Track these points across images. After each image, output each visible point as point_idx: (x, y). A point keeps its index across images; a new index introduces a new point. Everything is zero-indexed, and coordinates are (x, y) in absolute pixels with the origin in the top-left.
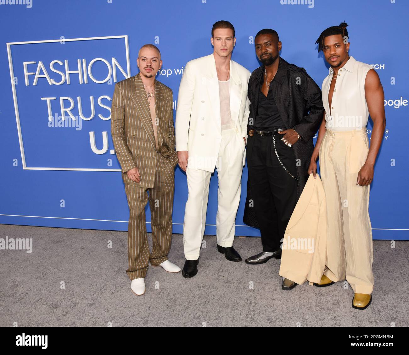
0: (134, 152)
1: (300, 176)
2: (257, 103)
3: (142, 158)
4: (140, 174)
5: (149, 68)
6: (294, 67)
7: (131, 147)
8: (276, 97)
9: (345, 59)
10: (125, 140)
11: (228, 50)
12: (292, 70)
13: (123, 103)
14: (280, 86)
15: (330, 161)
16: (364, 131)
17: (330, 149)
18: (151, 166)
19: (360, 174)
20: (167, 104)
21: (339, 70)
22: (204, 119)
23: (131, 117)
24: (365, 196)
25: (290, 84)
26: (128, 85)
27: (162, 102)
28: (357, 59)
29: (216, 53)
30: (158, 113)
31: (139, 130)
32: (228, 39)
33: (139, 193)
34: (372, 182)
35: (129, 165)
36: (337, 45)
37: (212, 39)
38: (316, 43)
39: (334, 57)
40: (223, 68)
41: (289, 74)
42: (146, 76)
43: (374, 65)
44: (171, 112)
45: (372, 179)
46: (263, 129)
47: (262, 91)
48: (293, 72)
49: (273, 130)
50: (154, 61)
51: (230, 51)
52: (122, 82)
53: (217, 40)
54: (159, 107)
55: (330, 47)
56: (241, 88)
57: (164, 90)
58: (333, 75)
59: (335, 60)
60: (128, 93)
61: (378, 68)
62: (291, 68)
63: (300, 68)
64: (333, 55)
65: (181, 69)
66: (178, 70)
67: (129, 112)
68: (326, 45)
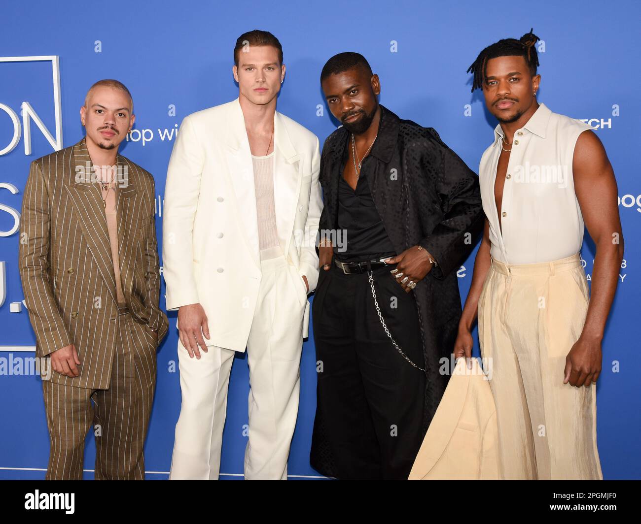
0: (68, 309)
1: (431, 367)
2: (335, 203)
3: (87, 323)
4: (79, 360)
5: (109, 130)
6: (413, 127)
7: (63, 297)
8: (374, 191)
9: (529, 108)
10: (50, 282)
11: (270, 91)
12: (407, 134)
13: (47, 203)
14: (383, 166)
15: (503, 331)
16: (576, 263)
17: (502, 303)
18: (104, 339)
19: (570, 358)
20: (143, 204)
21: (516, 133)
22: (222, 236)
23: (65, 233)
24: (585, 408)
25: (406, 162)
26: (60, 164)
27: (132, 200)
28: (555, 109)
29: (244, 98)
30: (123, 224)
31: (82, 261)
32: (269, 68)
33: (76, 401)
34: (598, 377)
35: (57, 339)
36: (514, 76)
37: (234, 69)
38: (468, 72)
39: (505, 100)
40: (260, 129)
41: (403, 142)
42: (101, 146)
43: (587, 120)
44: (151, 223)
45: (599, 372)
46: (349, 258)
47: (345, 179)
48: (411, 137)
49: (369, 261)
50: (121, 115)
51: (273, 91)
52: (46, 158)
53: (246, 70)
54: (125, 212)
55: (498, 80)
56: (297, 171)
57: (136, 175)
58: (503, 143)
59: (506, 106)
60: (59, 180)
61: (598, 126)
62: (404, 128)
63: (425, 128)
64: (503, 97)
65: (173, 130)
66: (166, 131)
67: (60, 222)
68: (489, 76)
